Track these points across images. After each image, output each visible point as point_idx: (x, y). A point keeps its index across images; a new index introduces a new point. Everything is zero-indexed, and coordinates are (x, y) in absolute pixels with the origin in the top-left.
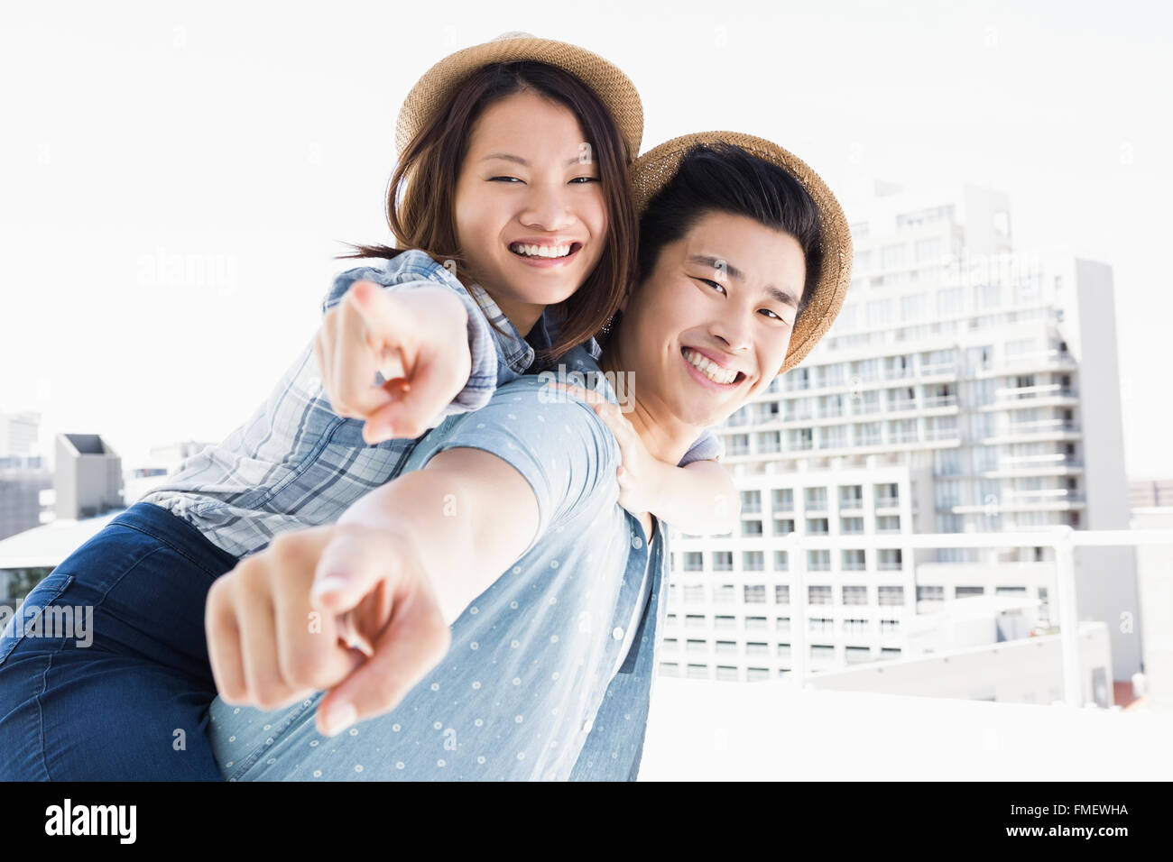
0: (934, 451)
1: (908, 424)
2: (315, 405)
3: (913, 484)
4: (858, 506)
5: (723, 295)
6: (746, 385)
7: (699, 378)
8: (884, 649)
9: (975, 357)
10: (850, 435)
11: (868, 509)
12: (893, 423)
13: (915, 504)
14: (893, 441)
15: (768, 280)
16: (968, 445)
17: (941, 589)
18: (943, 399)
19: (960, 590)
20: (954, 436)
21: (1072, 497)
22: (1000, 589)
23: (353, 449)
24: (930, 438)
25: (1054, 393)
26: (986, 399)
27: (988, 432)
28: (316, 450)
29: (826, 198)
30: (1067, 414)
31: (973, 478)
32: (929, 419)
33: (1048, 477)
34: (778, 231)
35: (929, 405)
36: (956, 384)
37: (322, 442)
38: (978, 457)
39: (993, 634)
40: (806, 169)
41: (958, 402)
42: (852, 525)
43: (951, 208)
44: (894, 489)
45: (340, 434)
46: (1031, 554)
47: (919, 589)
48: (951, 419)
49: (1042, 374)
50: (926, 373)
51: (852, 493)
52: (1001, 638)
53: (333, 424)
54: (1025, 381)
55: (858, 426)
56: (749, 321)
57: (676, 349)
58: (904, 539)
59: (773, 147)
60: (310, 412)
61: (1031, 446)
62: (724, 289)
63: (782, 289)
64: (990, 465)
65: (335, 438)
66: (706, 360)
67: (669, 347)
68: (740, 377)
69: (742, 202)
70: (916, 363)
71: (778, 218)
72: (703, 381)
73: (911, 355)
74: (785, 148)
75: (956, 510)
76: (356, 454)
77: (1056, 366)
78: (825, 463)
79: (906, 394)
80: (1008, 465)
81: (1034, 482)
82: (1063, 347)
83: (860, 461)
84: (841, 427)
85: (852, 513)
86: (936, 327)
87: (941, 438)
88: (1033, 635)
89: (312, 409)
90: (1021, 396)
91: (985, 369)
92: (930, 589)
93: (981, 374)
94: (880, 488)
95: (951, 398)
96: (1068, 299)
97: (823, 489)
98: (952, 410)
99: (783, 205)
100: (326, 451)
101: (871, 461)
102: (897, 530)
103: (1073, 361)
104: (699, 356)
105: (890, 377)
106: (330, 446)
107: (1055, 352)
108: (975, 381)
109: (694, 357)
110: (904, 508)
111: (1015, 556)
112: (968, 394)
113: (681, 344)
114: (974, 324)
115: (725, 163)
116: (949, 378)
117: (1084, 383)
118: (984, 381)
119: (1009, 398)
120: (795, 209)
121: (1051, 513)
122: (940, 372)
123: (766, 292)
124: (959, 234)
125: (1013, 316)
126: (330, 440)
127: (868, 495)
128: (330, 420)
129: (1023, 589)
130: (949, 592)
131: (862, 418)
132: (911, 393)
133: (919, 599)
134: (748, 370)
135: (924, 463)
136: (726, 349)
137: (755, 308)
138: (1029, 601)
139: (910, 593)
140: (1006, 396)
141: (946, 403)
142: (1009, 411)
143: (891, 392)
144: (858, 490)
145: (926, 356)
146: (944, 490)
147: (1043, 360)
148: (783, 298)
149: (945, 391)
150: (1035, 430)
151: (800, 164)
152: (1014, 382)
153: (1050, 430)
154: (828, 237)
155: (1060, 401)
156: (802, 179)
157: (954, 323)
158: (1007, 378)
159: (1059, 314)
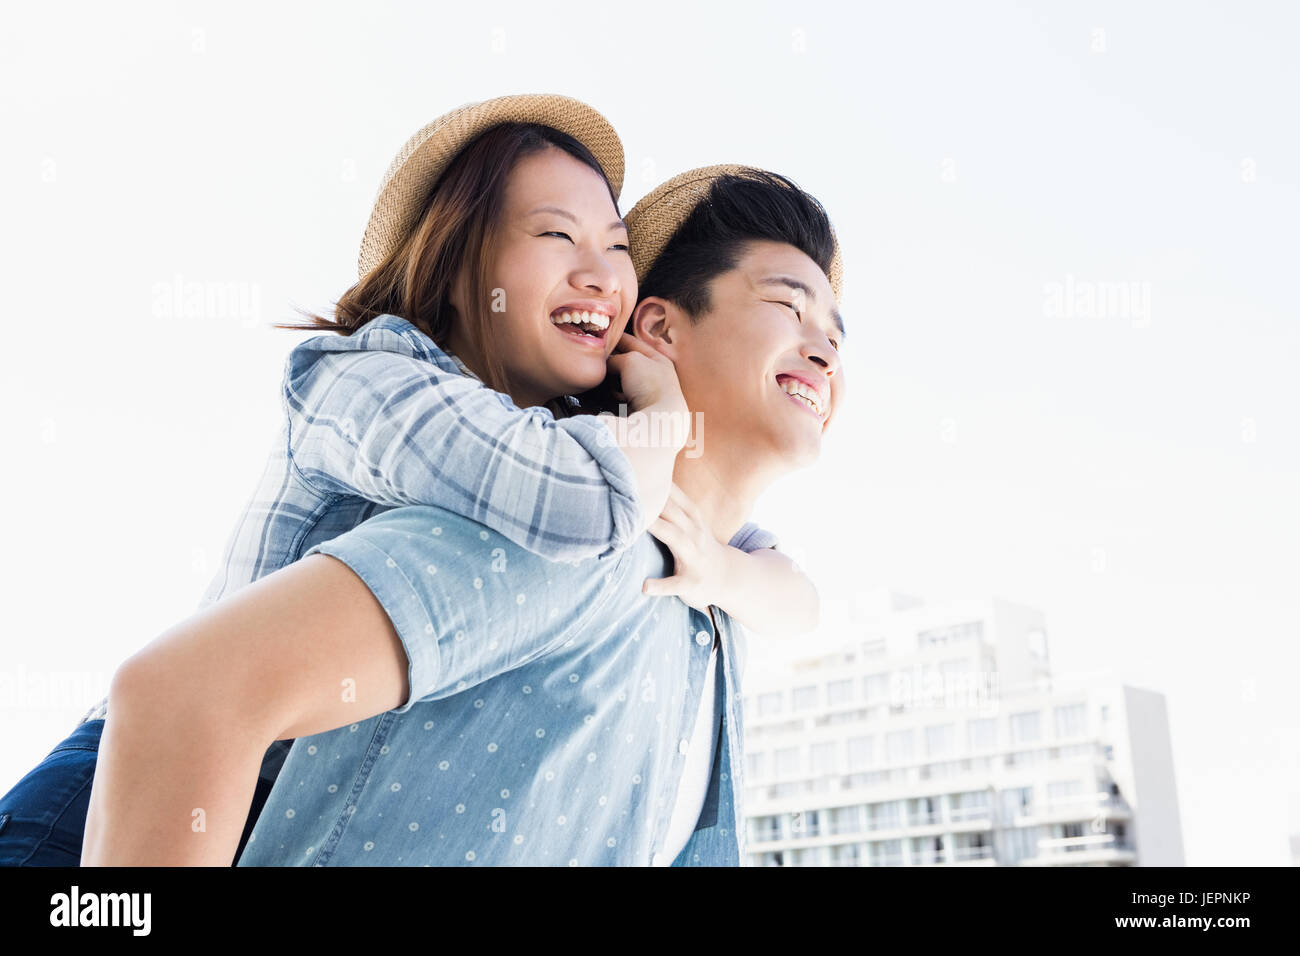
2: (279, 511)
9: (1013, 801)
18: (976, 851)
25: (1106, 846)
26: (1028, 851)
35: (961, 857)
36: (991, 833)
41: (995, 854)
43: (978, 626)
49: (1093, 822)
50: (956, 819)
53: (300, 533)
54: (1072, 830)
60: (271, 524)
70: (944, 809)
73: (939, 797)
77: (1108, 813)
79: (931, 845)
82: (1115, 790)
86: (966, 763)
89: (274, 519)
90: (1069, 849)
91: (1025, 814)
93: (1020, 821)
95: (986, 850)
96: (1117, 733)
103: (1127, 808)
105: (914, 823)
107: (1105, 796)
108: (1014, 829)
112: (1005, 845)
113: (777, 372)
114: (1010, 760)
116: (984, 825)
117: (1141, 833)
118: (1024, 830)
119: (1055, 850)
122: (972, 817)
123: (830, 319)
124: (989, 656)
125: (1054, 752)
132: (938, 842)
140: (1051, 848)
141: (980, 856)
143: (915, 841)
145: (956, 798)
147: (1092, 805)
149: (979, 840)
152: (1059, 832)
155: (1114, 855)
157: (987, 760)
158: (1051, 826)
159: (1108, 750)
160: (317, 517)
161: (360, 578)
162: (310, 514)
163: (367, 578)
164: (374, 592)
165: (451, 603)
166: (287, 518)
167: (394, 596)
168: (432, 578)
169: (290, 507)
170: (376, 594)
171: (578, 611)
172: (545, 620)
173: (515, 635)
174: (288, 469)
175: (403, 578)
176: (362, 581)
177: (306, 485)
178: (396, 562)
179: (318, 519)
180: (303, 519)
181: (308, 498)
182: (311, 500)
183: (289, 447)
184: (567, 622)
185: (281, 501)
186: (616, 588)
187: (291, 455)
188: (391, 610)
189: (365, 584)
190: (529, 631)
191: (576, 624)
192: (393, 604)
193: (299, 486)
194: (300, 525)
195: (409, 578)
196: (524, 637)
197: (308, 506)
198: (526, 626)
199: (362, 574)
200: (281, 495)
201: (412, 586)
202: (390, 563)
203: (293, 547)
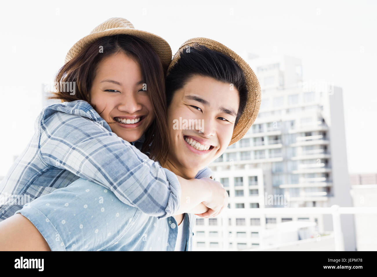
0: (272, 163)
1: (261, 152)
2: (29, 166)
3: (264, 176)
4: (242, 185)
5: (201, 112)
6: (214, 151)
7: (192, 149)
8: (253, 244)
9: (288, 125)
10: (238, 156)
11: (246, 187)
12: (256, 151)
13: (265, 184)
14: (256, 158)
15: (221, 105)
16: (286, 160)
17: (275, 219)
18: (275, 141)
19: (283, 219)
20: (280, 156)
21: (327, 181)
22: (299, 219)
23: (42, 187)
24: (270, 157)
25: (320, 139)
26: (293, 141)
27: (294, 155)
28: (25, 188)
29: (246, 67)
30: (325, 148)
31: (288, 173)
32: (270, 150)
33: (318, 173)
34: (224, 82)
35: (270, 144)
36: (281, 136)
37: (28, 184)
38: (290, 165)
39: (296, 237)
40: (236, 55)
41: (282, 143)
42: (240, 193)
44: (256, 178)
45: (37, 180)
46: (312, 204)
47: (267, 219)
48: (279, 150)
49: (315, 131)
50: (269, 131)
51: (239, 180)
52: (300, 239)
53: (36, 176)
54: (308, 134)
55: (242, 153)
56: (213, 123)
57: (181, 137)
58: (260, 199)
59: (220, 45)
60: (26, 169)
61: (311, 160)
62: (201, 109)
63: (227, 108)
64: (295, 168)
65: (34, 182)
66: (195, 142)
67: (178, 136)
68: (211, 148)
69: (207, 70)
70: (265, 128)
71: (223, 77)
72: (194, 150)
73: (263, 124)
74: (226, 46)
75: (282, 186)
76: (43, 189)
77: (321, 128)
78: (229, 168)
79: (261, 140)
80: (302, 168)
81: (312, 175)
82: (323, 121)
83: (242, 167)
84: (235, 153)
85: (239, 188)
86: (273, 112)
87: (275, 157)
88: (312, 237)
89: (27, 168)
90: (307, 140)
91: (293, 129)
92: (271, 219)
93: (291, 131)
94: (251, 178)
95: (279, 141)
96: (326, 102)
97: (227, 179)
98: (279, 146)
99: (225, 70)
100: (30, 188)
101: (247, 167)
102: (257, 194)
103: (327, 126)
104: (192, 140)
105: (254, 132)
106: (32, 186)
107: (320, 122)
108: (288, 134)
109: (190, 140)
110: (260, 186)
111: (305, 205)
112: (286, 140)
113: (183, 135)
114: (288, 111)
115: (199, 54)
116: (278, 133)
117: (332, 135)
118: (292, 134)
119: (302, 141)
120: (231, 72)
121: (319, 188)
122: (275, 130)
123: (220, 110)
124: (282, 75)
125: (303, 108)
126: (32, 183)
127: (246, 181)
128: (35, 174)
129: (308, 219)
130: (279, 220)
131: (244, 149)
132: (263, 139)
133: (267, 223)
134: (214, 144)
135: (268, 167)
136: (203, 136)
137: (216, 117)
138: (311, 224)
139: (263, 221)
140: (301, 140)
141: (277, 143)
142: (302, 147)
143: (255, 139)
144: (242, 179)
145: (269, 124)
146: (276, 178)
147: (316, 126)
148: (228, 112)
149: (276, 138)
150: (312, 154)
151: (233, 53)
152: (304, 135)
153: (319, 154)
154: (249, 83)
155: (322, 142)
156: (234, 59)
157: (280, 111)
158: (301, 134)
159: (322, 107)
160: (44, 172)
161: (35, 227)
162: (41, 170)
163: (38, 227)
164: (41, 232)
165: (71, 234)
166: (32, 169)
167: (48, 234)
168: (63, 225)
169: (35, 166)
170: (41, 233)
171: (118, 232)
172: (106, 237)
173: (94, 243)
174: (37, 152)
175: (52, 226)
176: (36, 228)
177: (42, 159)
178: (50, 220)
179: (43, 173)
180: (38, 171)
181: (42, 164)
182: (43, 166)
183: (39, 144)
184: (114, 237)
185: (32, 162)
186: (134, 223)
187: (39, 147)
188: (47, 239)
189: (37, 230)
190: (100, 241)
191: (117, 237)
192: (48, 237)
193: (39, 159)
194: (36, 173)
195: (54, 226)
196: (98, 243)
197: (41, 168)
198: (99, 240)
199: (36, 225)
200: (32, 160)
201: (55, 229)
202: (47, 220)
203: (31, 180)
